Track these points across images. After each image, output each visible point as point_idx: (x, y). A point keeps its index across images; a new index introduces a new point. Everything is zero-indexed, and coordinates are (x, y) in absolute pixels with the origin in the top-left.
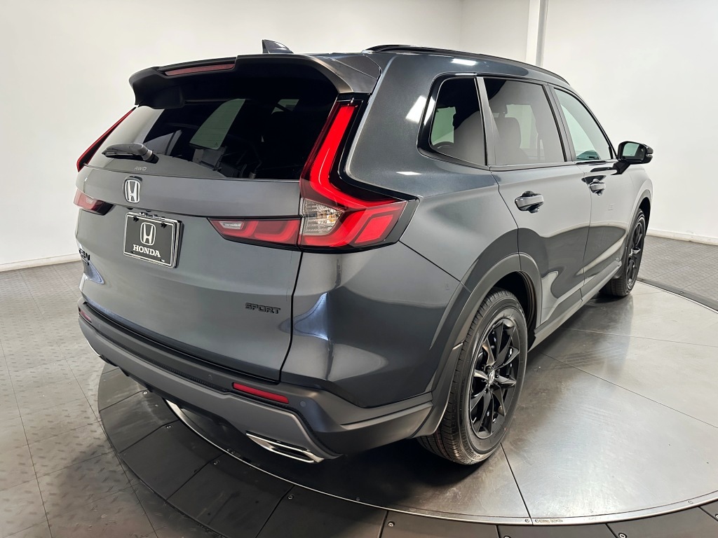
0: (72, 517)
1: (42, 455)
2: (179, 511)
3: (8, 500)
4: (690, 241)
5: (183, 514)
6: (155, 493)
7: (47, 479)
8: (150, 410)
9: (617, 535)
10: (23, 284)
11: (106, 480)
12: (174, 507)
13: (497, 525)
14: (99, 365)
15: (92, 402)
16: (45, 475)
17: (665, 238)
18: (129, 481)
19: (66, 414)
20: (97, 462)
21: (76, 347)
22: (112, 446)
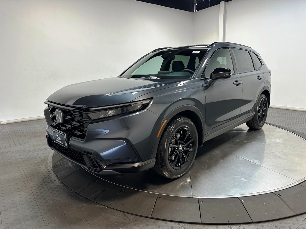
0: (44, 199)
1: (32, 181)
2: (83, 197)
3: (21, 195)
4: (286, 109)
5: (84, 197)
6: (74, 191)
7: (34, 188)
8: (72, 166)
9: (241, 201)
10: (20, 127)
11: (56, 188)
12: (81, 196)
13: (198, 198)
14: (52, 153)
15: (49, 165)
16: (34, 187)
17: (276, 108)
18: (65, 188)
19: (40, 168)
20: (53, 183)
21: (42, 147)
22: (58, 178)
